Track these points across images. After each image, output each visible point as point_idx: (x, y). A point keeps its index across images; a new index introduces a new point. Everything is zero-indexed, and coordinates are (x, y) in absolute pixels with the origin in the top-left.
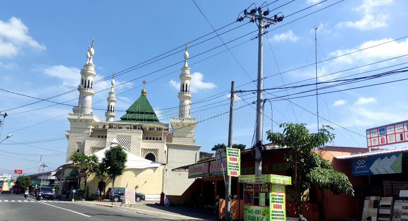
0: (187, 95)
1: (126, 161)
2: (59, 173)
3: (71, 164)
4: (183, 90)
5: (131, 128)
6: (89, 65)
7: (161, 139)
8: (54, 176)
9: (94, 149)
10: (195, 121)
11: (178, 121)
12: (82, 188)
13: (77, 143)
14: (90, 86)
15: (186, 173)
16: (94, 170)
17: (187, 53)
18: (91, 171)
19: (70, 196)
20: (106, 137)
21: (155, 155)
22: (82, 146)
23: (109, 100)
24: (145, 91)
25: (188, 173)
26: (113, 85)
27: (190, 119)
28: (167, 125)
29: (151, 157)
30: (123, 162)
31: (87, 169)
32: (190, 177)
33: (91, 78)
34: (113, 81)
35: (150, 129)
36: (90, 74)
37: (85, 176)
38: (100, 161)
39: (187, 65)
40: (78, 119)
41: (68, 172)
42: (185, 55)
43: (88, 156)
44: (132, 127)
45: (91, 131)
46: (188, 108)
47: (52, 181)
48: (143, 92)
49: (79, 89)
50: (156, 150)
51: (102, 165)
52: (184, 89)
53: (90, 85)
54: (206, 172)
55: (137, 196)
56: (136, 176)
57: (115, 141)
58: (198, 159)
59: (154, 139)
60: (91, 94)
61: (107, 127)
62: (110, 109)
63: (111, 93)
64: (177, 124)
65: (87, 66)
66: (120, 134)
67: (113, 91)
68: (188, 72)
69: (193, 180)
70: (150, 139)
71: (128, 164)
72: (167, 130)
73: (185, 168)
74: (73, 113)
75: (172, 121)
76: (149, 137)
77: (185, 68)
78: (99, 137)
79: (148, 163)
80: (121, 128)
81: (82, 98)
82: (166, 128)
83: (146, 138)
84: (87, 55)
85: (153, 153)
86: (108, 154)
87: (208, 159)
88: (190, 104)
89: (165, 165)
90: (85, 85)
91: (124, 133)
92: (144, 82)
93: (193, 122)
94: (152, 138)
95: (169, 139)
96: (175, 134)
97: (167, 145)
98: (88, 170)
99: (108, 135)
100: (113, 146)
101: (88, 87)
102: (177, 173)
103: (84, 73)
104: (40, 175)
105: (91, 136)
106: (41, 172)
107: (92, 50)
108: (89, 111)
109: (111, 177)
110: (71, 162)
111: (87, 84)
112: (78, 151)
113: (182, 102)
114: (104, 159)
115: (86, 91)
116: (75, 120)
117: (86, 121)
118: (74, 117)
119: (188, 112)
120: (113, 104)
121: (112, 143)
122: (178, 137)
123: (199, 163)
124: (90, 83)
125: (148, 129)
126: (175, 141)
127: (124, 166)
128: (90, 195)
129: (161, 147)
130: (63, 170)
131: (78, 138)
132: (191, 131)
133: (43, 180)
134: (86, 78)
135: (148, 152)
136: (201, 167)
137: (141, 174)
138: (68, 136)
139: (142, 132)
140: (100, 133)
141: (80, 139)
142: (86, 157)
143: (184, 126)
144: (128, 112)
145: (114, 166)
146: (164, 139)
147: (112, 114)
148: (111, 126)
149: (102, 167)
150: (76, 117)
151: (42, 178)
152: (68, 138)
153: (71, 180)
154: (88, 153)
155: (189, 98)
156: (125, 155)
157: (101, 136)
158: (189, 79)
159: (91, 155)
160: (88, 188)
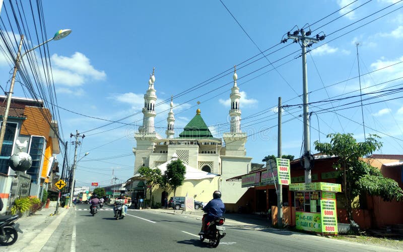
0: (237, 112)
1: (185, 173)
2: (128, 185)
3: (138, 177)
4: (234, 109)
5: (188, 144)
6: (151, 90)
7: (215, 153)
8: (124, 187)
9: (158, 163)
10: (246, 135)
11: (230, 136)
12: (148, 197)
13: (143, 158)
14: (152, 109)
15: (239, 183)
16: (158, 182)
17: (236, 75)
18: (155, 183)
19: (138, 205)
20: (167, 152)
21: (210, 167)
22: (147, 160)
23: (169, 120)
24: (199, 110)
25: (241, 182)
26: (171, 106)
27: (240, 134)
28: (220, 140)
29: (207, 169)
30: (182, 174)
31: (152, 180)
32: (243, 186)
33: (152, 102)
34: (172, 103)
35: (205, 144)
36: (152, 98)
37: (150, 187)
38: (163, 173)
39: (236, 86)
40: (143, 137)
41: (136, 184)
42: (234, 77)
43: (153, 169)
44: (190, 143)
45: (154, 147)
46: (239, 123)
47: (123, 192)
48: (197, 111)
49: (143, 111)
50: (211, 163)
51: (164, 177)
52: (234, 107)
53: (152, 107)
54: (258, 181)
55: (196, 204)
56: (194, 186)
57: (175, 155)
58: (250, 170)
59: (209, 153)
60: (154, 115)
61: (168, 143)
62: (170, 128)
63: (170, 114)
64: (230, 139)
65: (149, 91)
66: (179, 149)
67: (172, 112)
68: (237, 91)
69: (246, 189)
70: (206, 153)
71: (187, 176)
72: (221, 144)
73: (238, 178)
74: (138, 132)
75: (225, 136)
76: (204, 150)
77: (234, 88)
78: (161, 152)
79: (205, 174)
80: (180, 144)
81: (146, 119)
82: (219, 142)
83: (202, 152)
84: (149, 82)
85: (208, 165)
86: (169, 167)
87: (259, 169)
88: (240, 120)
89: (219, 175)
90: (148, 108)
91: (183, 148)
92: (199, 103)
93: (244, 136)
94: (207, 152)
95: (223, 152)
96: (227, 148)
97: (221, 157)
98: (153, 182)
99: (169, 150)
100: (174, 159)
101: (151, 109)
102: (231, 183)
103: (147, 97)
104: (113, 187)
105: (154, 152)
106: (113, 184)
107: (153, 77)
108: (151, 130)
109: (172, 187)
110: (138, 175)
111: (150, 106)
112: (144, 165)
113: (233, 118)
114: (166, 172)
115: (149, 113)
116: (140, 138)
117: (150, 138)
118: (139, 136)
119: (238, 127)
120: (172, 123)
121: (173, 158)
122: (231, 150)
123: (251, 173)
124: (152, 105)
125: (203, 144)
126: (228, 154)
127: (183, 178)
128: (155, 204)
129: (215, 159)
130: (132, 182)
131: (143, 154)
132: (242, 145)
133: (116, 191)
134: (148, 102)
135: (204, 165)
136: (253, 177)
137: (199, 185)
138: (135, 153)
139: (198, 146)
140: (162, 149)
141: (145, 155)
142: (150, 170)
143: (235, 140)
144: (185, 129)
145: (175, 178)
146: (218, 153)
147: (172, 132)
148: (171, 143)
149: (165, 179)
150: (141, 136)
151: (115, 189)
152: (135, 154)
153: (138, 190)
154: (152, 167)
155: (239, 115)
156: (184, 167)
157: (163, 152)
158: (239, 97)
159: (155, 168)
160: (153, 197)
